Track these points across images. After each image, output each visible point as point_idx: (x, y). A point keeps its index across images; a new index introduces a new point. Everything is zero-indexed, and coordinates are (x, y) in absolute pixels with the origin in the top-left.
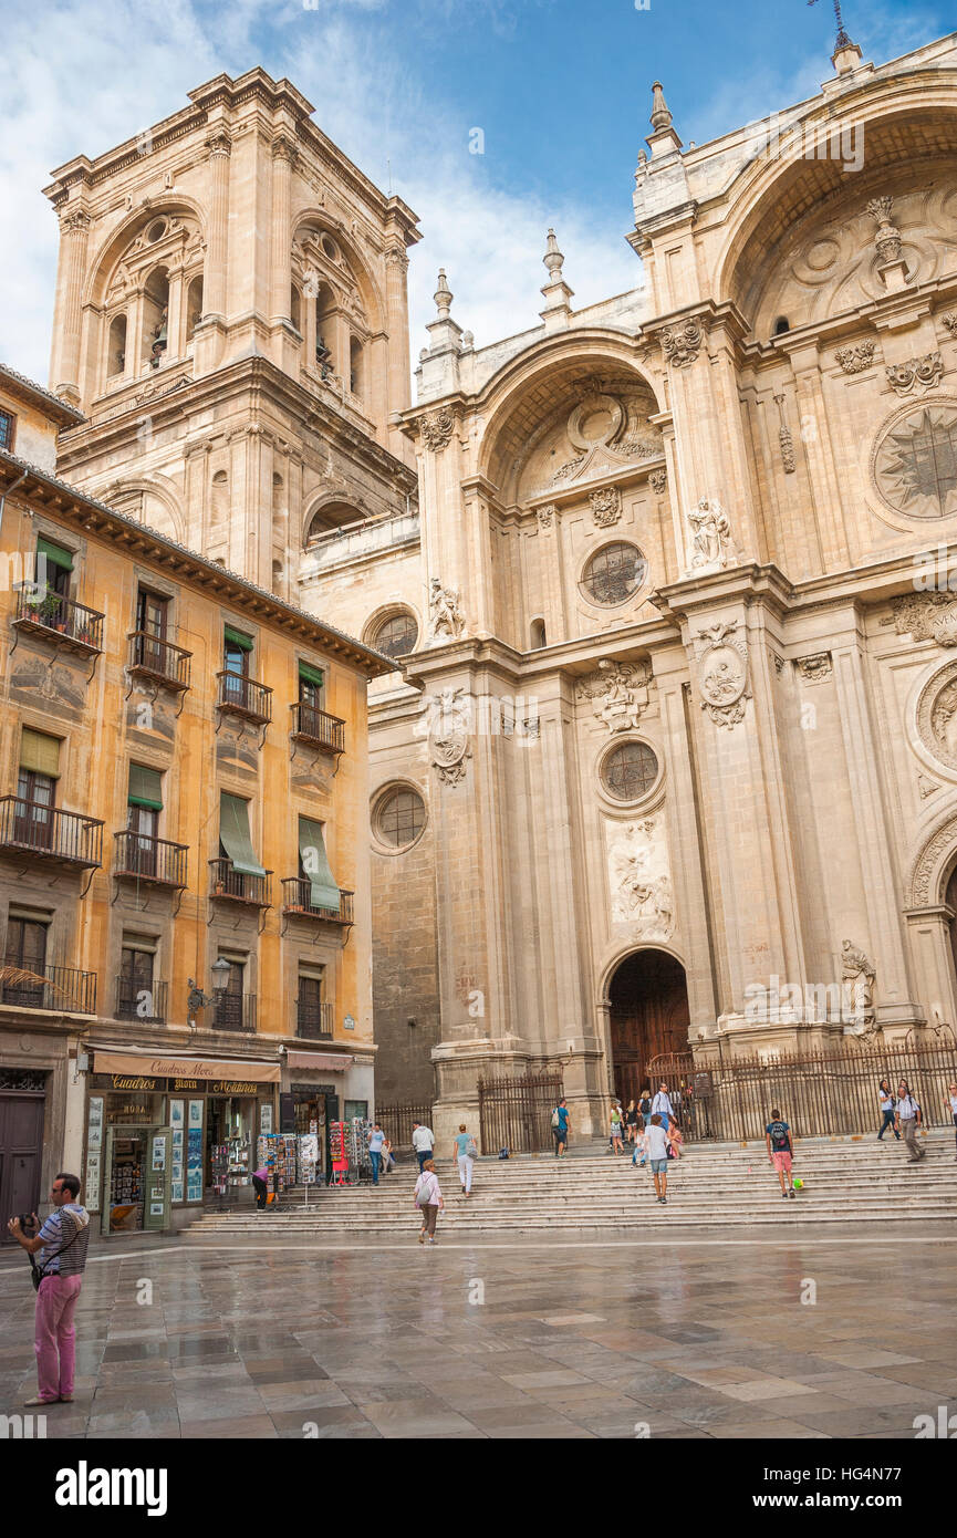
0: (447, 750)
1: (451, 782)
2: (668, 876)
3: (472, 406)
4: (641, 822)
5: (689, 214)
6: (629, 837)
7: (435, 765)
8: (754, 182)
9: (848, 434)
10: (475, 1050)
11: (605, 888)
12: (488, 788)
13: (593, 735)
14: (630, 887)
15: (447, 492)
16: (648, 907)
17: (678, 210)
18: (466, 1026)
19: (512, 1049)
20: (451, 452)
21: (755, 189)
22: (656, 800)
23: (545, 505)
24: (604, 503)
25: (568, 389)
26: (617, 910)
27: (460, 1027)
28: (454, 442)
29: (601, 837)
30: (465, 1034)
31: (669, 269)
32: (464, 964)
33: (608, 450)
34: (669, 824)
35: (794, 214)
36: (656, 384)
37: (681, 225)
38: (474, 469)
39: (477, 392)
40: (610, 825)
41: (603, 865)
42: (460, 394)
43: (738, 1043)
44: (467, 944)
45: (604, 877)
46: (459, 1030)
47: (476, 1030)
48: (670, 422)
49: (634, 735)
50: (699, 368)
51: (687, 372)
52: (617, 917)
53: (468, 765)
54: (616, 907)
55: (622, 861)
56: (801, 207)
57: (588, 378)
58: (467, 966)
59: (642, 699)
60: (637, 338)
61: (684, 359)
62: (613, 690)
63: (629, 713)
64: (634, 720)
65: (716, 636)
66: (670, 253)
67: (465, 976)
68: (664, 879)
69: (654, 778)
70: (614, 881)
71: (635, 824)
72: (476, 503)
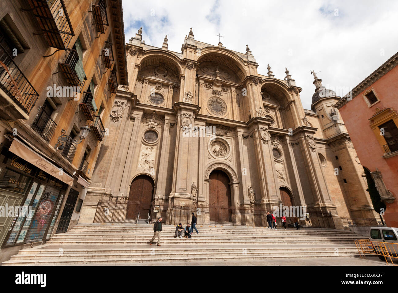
0: (116, 113)
1: (114, 121)
2: (154, 160)
3: (143, 52)
4: (151, 147)
5: (195, 48)
6: (147, 149)
7: (111, 116)
8: (206, 51)
9: (205, 96)
10: (100, 191)
11: (138, 159)
12: (122, 126)
13: (144, 126)
14: (145, 160)
15: (132, 64)
16: (148, 165)
17: (194, 46)
18: (99, 183)
19: (110, 192)
20: (135, 57)
21: (206, 52)
22: (156, 143)
23: (147, 79)
24: (159, 85)
25: (158, 63)
26: (140, 164)
27: (96, 183)
28: (136, 56)
29: (140, 147)
30: (97, 185)
31: (189, 54)
32: (103, 166)
33: (163, 77)
34: (157, 149)
35: (204, 61)
36: (182, 70)
37: (193, 49)
38: (139, 62)
39: (145, 50)
40: (143, 145)
41: (139, 154)
42: (142, 48)
43: (176, 200)
44: (106, 161)
45: (139, 156)
46: (96, 184)
47: (102, 185)
48: (184, 77)
49: (154, 129)
50: (192, 71)
51: (189, 70)
52: (139, 166)
53: (120, 119)
54: (139, 164)
55: (144, 154)
56: (206, 61)
57: (163, 63)
58: (104, 167)
59: (158, 123)
60: (182, 60)
61: (190, 68)
62: (153, 119)
63: (155, 124)
64: (155, 126)
65: (187, 115)
66: (190, 52)
67: (102, 169)
68: (153, 160)
69: (156, 139)
70: (141, 158)
71: (149, 147)
72: (137, 69)
